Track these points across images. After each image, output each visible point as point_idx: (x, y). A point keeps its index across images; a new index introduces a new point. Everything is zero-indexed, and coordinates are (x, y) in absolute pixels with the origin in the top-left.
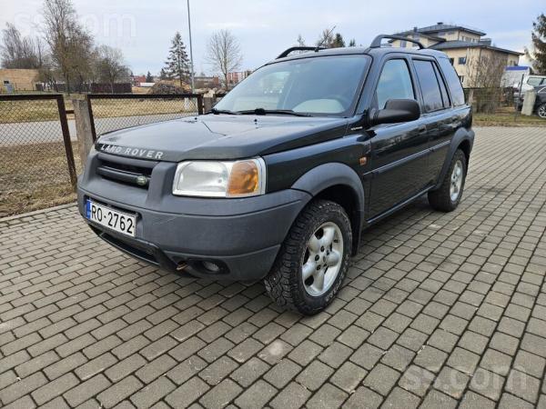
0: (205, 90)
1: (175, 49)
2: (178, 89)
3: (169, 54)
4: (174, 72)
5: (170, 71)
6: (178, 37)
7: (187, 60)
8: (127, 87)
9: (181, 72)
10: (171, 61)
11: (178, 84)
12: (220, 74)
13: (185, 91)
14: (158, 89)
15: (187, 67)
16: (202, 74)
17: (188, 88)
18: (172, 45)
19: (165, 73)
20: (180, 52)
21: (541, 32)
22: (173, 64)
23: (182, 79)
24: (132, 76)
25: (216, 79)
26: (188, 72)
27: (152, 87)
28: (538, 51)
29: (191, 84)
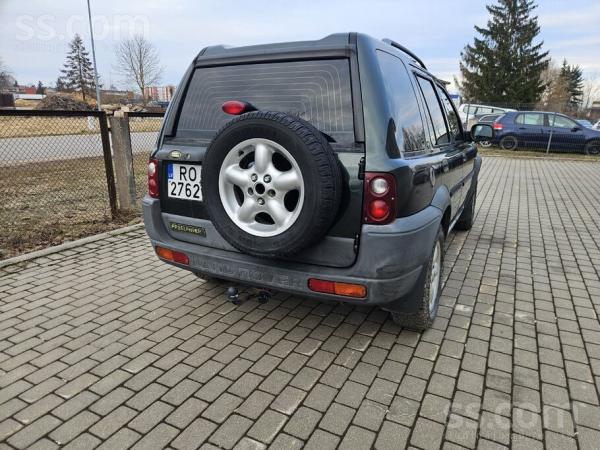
0: (115, 106)
1: (74, 55)
2: (79, 104)
3: (66, 61)
4: (74, 82)
5: (68, 81)
6: (78, 41)
7: (90, 69)
8: (8, 99)
9: (83, 83)
10: (70, 69)
11: (80, 98)
12: (136, 88)
13: (89, 107)
14: (51, 102)
15: (91, 77)
16: (112, 87)
17: (91, 102)
18: (70, 50)
19: (63, 84)
20: (81, 60)
21: (467, 61)
22: (72, 73)
23: (85, 92)
24: (16, 85)
25: (131, 94)
26: (93, 84)
27: (43, 101)
28: (465, 80)
29: (96, 98)
